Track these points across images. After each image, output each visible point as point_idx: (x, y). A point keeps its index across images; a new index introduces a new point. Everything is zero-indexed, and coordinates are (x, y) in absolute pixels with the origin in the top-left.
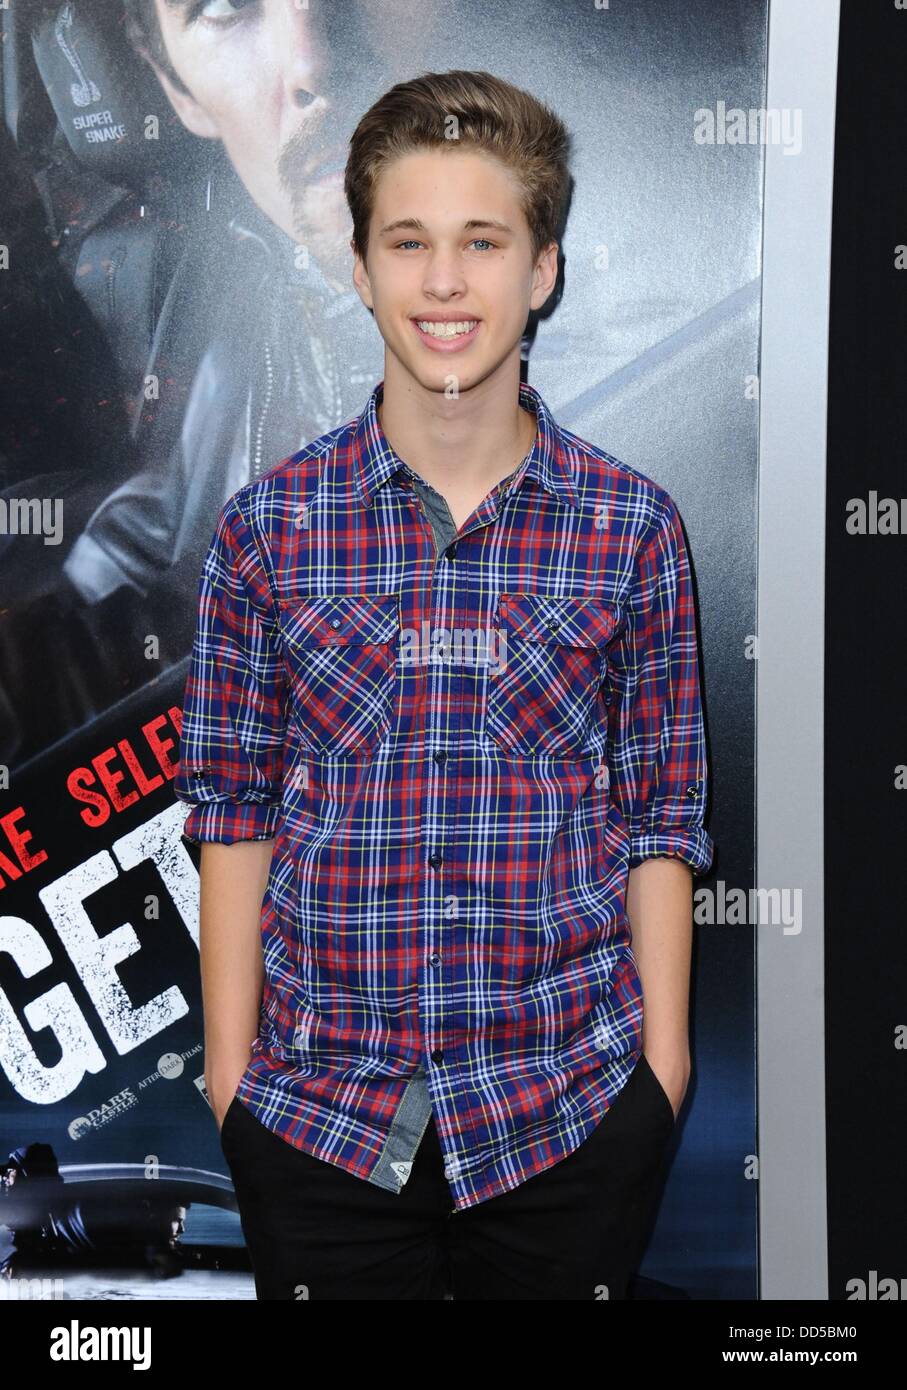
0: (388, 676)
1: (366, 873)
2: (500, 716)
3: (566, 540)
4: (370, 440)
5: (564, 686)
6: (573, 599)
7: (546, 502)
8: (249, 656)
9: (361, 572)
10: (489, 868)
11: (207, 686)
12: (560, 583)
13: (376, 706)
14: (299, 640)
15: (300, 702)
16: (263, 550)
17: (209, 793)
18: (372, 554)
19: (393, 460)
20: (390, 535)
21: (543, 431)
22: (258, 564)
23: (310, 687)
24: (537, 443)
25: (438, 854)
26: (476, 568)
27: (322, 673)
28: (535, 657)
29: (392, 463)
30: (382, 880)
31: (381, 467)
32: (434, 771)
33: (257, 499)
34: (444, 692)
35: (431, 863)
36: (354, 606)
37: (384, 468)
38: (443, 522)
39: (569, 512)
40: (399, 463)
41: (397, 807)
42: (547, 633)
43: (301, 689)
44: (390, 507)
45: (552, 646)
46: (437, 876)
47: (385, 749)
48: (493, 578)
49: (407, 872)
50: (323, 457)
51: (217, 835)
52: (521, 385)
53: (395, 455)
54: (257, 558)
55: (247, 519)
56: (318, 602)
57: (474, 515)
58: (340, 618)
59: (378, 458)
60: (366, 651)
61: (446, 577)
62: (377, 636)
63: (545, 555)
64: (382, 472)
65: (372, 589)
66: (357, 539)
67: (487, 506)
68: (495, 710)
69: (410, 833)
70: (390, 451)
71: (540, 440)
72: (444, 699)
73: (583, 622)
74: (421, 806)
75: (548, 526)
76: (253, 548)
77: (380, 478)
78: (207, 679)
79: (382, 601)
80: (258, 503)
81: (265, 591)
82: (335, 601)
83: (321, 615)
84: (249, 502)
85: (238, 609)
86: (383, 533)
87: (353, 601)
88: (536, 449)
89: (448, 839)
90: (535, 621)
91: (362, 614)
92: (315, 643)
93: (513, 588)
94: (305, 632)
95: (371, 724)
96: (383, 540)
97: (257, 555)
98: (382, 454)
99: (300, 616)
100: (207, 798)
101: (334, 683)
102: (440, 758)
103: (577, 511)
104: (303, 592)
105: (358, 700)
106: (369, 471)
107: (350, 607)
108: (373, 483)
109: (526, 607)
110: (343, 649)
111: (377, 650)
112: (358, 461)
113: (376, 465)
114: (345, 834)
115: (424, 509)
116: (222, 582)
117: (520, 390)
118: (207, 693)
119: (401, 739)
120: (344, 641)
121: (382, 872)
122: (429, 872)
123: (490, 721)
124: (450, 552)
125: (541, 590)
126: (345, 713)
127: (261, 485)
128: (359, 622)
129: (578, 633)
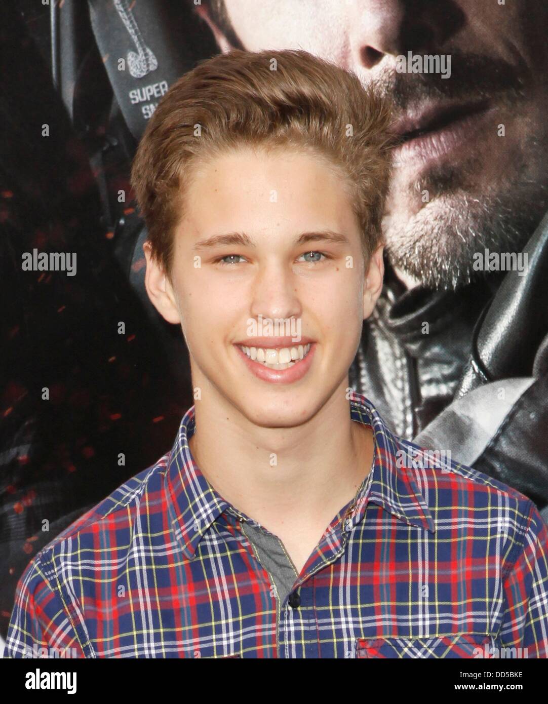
3: (423, 571)
4: (186, 480)
6: (440, 636)
7: (395, 528)
9: (192, 634)
12: (424, 620)
16: (75, 618)
18: (203, 612)
20: (222, 587)
21: (382, 446)
22: (71, 634)
24: (377, 461)
26: (326, 614)
29: (215, 504)
31: (202, 510)
33: (62, 560)
38: (281, 566)
39: (423, 538)
40: (223, 504)
48: (347, 623)
53: (217, 495)
54: (69, 628)
55: (53, 583)
57: (315, 553)
59: (197, 500)
61: (292, 629)
63: (402, 591)
64: (204, 516)
65: (208, 651)
66: (184, 596)
67: (328, 540)
70: (211, 490)
71: (380, 457)
75: (401, 555)
76: (63, 616)
77: (202, 523)
80: (63, 564)
84: (52, 564)
88: (376, 468)
93: (371, 632)
96: (214, 594)
97: (70, 623)
98: (202, 495)
103: (431, 535)
106: (189, 516)
109: (388, 650)
112: (173, 506)
113: (196, 508)
115: (257, 554)
124: (294, 600)
125: (403, 631)
127: (63, 543)
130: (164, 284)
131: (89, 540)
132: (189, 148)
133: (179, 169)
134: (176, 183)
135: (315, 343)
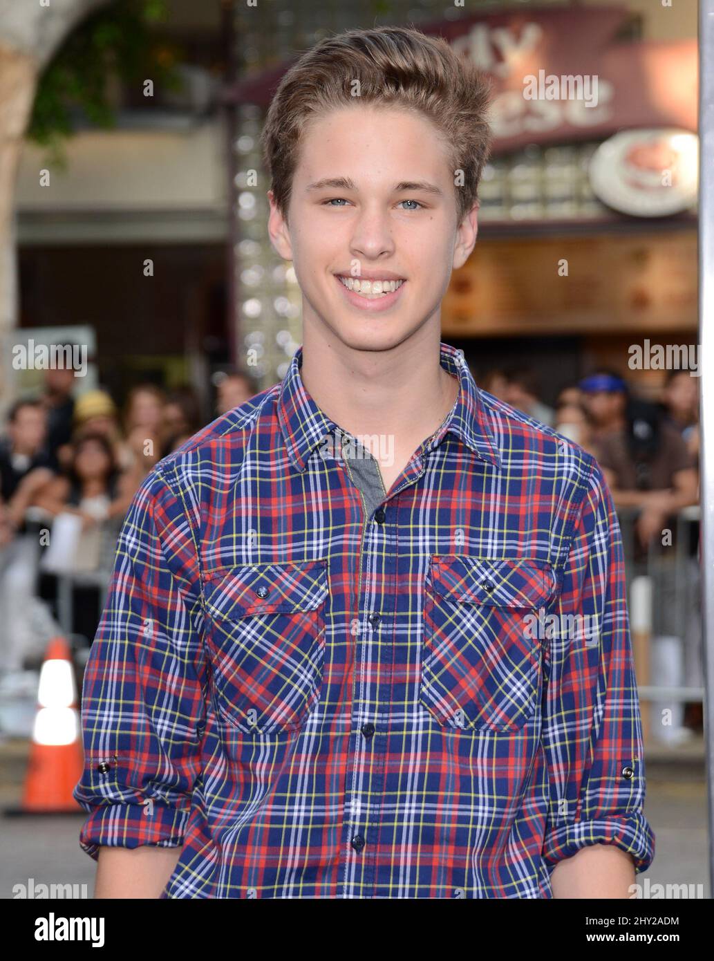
0: (318, 644)
1: (286, 853)
2: (435, 685)
3: (495, 503)
4: (298, 404)
5: (500, 652)
6: (506, 560)
7: (473, 462)
8: (171, 634)
9: (286, 540)
10: (414, 851)
11: (120, 668)
12: (492, 545)
13: (307, 677)
14: (224, 612)
15: (225, 679)
16: (195, 521)
17: (113, 789)
18: (298, 521)
19: (324, 421)
20: (317, 501)
21: (466, 389)
22: (188, 535)
23: (237, 662)
24: (460, 399)
25: (361, 835)
26: (406, 532)
27: (250, 645)
28: (469, 621)
29: (323, 425)
30: (301, 862)
31: (311, 429)
32: (361, 744)
33: (183, 470)
34: (374, 661)
35: (353, 845)
36: (280, 573)
37: (315, 430)
38: (370, 486)
39: (497, 474)
40: (330, 424)
41: (320, 782)
42: (482, 595)
43: (226, 665)
44: (317, 473)
45: (488, 607)
46: (359, 859)
47: (314, 719)
48: (424, 541)
49: (327, 854)
50: (248, 427)
51: (120, 839)
52: (442, 346)
53: (325, 417)
54: (187, 530)
55: (176, 490)
56: (244, 570)
57: (401, 476)
58: (267, 585)
59: (308, 420)
60: (295, 619)
61: (376, 541)
62: (306, 603)
63: (475, 517)
64: (314, 434)
65: (299, 556)
66: (282, 506)
67: (413, 465)
68: (429, 677)
69: (333, 811)
70: (320, 412)
71: (463, 397)
72: (374, 668)
73: (519, 582)
74: (346, 782)
75: (477, 486)
76: (184, 519)
77: (312, 441)
78: (121, 660)
79: (310, 566)
80: (184, 473)
81: (191, 564)
82: (261, 569)
83: (247, 583)
84: (174, 473)
85: (163, 582)
86: (309, 498)
87: (280, 569)
88: (459, 406)
89: (373, 818)
90: (469, 583)
91: (289, 581)
92: (241, 613)
93: (445, 549)
94: (231, 602)
95: (301, 697)
96: (310, 506)
97: (188, 526)
98: (312, 417)
99: (225, 586)
100: (111, 795)
101: (262, 654)
102: (368, 730)
103: (504, 472)
104: (227, 561)
105: (288, 672)
106: (301, 434)
107: (277, 575)
108: (306, 447)
109: (458, 568)
110: (272, 616)
111: (306, 618)
112: (286, 426)
113: (306, 428)
114: (268, 810)
115: (350, 473)
116: (143, 556)
117: (441, 351)
118: (120, 676)
119: (331, 709)
120: (272, 609)
121: (302, 853)
122: (350, 854)
123: (424, 689)
124: (379, 516)
125: (473, 552)
126: (275, 686)
127: (184, 457)
128: (286, 590)
129: (514, 594)
130: (283, 228)
131: (208, 453)
132: (310, 105)
133: (299, 122)
134: (295, 134)
135: (404, 280)
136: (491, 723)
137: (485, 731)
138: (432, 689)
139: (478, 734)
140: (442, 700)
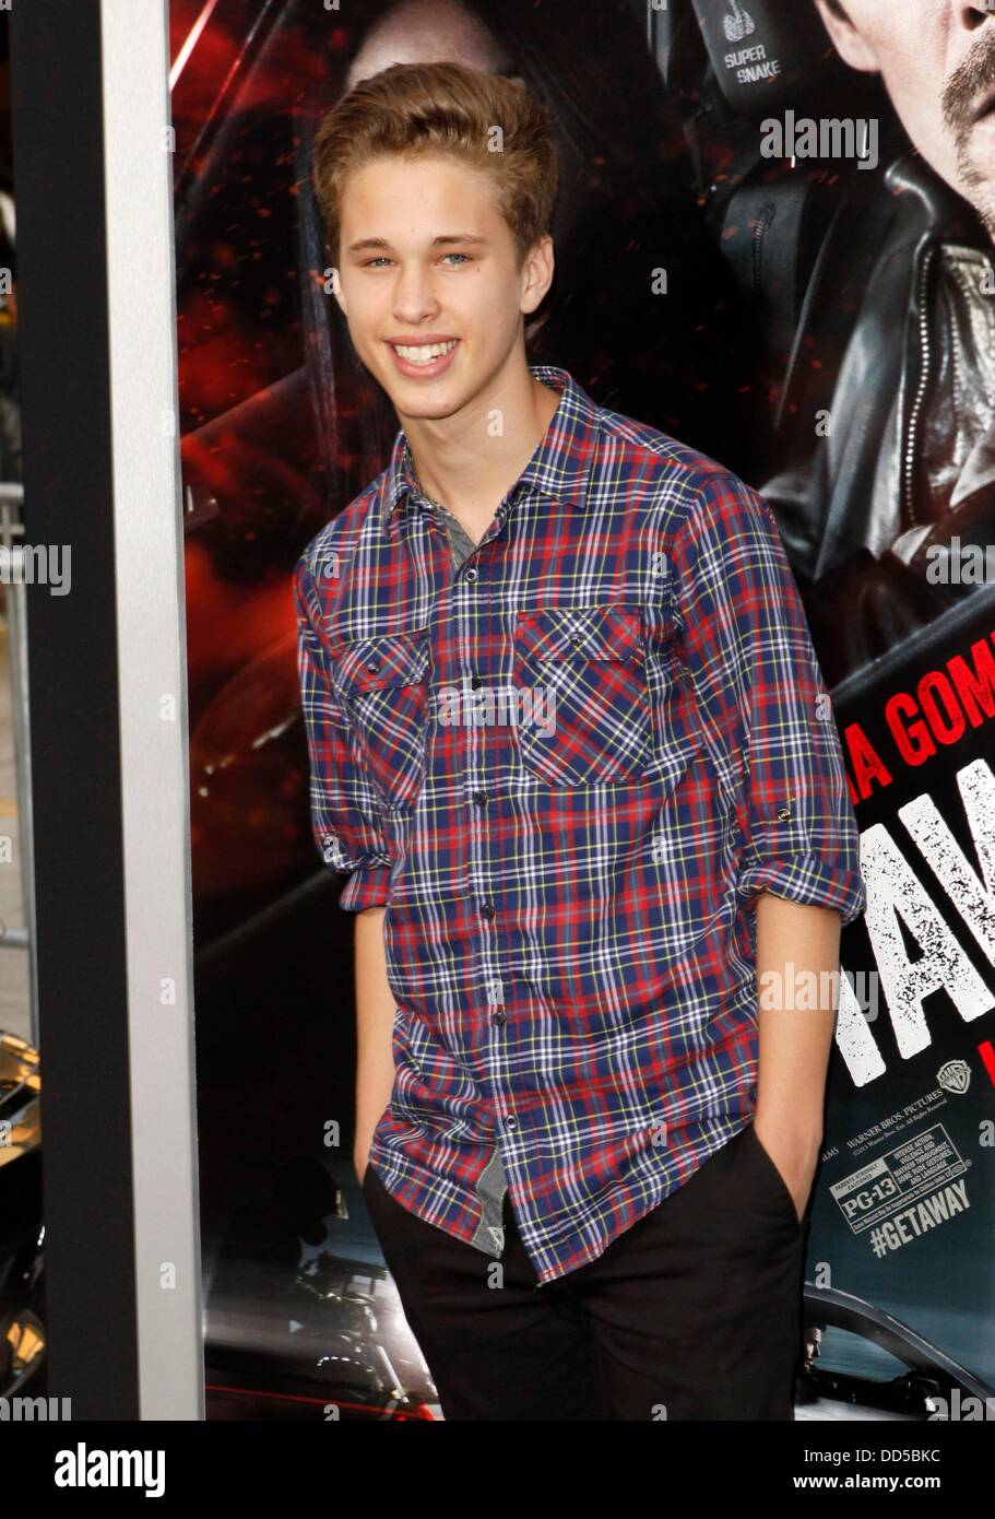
0: (424, 718)
1: (428, 930)
2: (535, 747)
3: (592, 544)
5: (603, 705)
6: (598, 607)
10: (539, 913)
12: (585, 592)
13: (422, 752)
14: (345, 689)
20: (422, 565)
25: (488, 904)
26: (498, 589)
28: (560, 678)
30: (443, 936)
32: (475, 814)
35: (483, 914)
36: (394, 645)
39: (599, 511)
41: (443, 857)
42: (569, 649)
44: (421, 535)
45: (577, 663)
46: (491, 927)
47: (423, 795)
49: (463, 927)
56: (359, 645)
58: (379, 659)
60: (406, 693)
61: (467, 603)
62: (412, 675)
63: (569, 563)
65: (409, 626)
66: (399, 573)
68: (529, 740)
69: (459, 884)
73: (606, 632)
74: (465, 854)
79: (417, 636)
82: (376, 642)
83: (361, 658)
87: (394, 641)
89: (496, 886)
90: (557, 636)
91: (402, 653)
92: (357, 690)
93: (532, 604)
94: (348, 679)
95: (421, 771)
96: (418, 571)
99: (344, 662)
102: (480, 798)
103: (609, 508)
104: (345, 637)
105: (407, 747)
107: (391, 647)
109: (545, 623)
110: (384, 693)
119: (438, 784)
120: (385, 684)
121: (442, 928)
122: (483, 924)
128: (399, 662)
129: (603, 646)
135: (459, 340)
136: (606, 775)
137: (600, 784)
138: (533, 751)
139: (592, 788)
140: (545, 761)
